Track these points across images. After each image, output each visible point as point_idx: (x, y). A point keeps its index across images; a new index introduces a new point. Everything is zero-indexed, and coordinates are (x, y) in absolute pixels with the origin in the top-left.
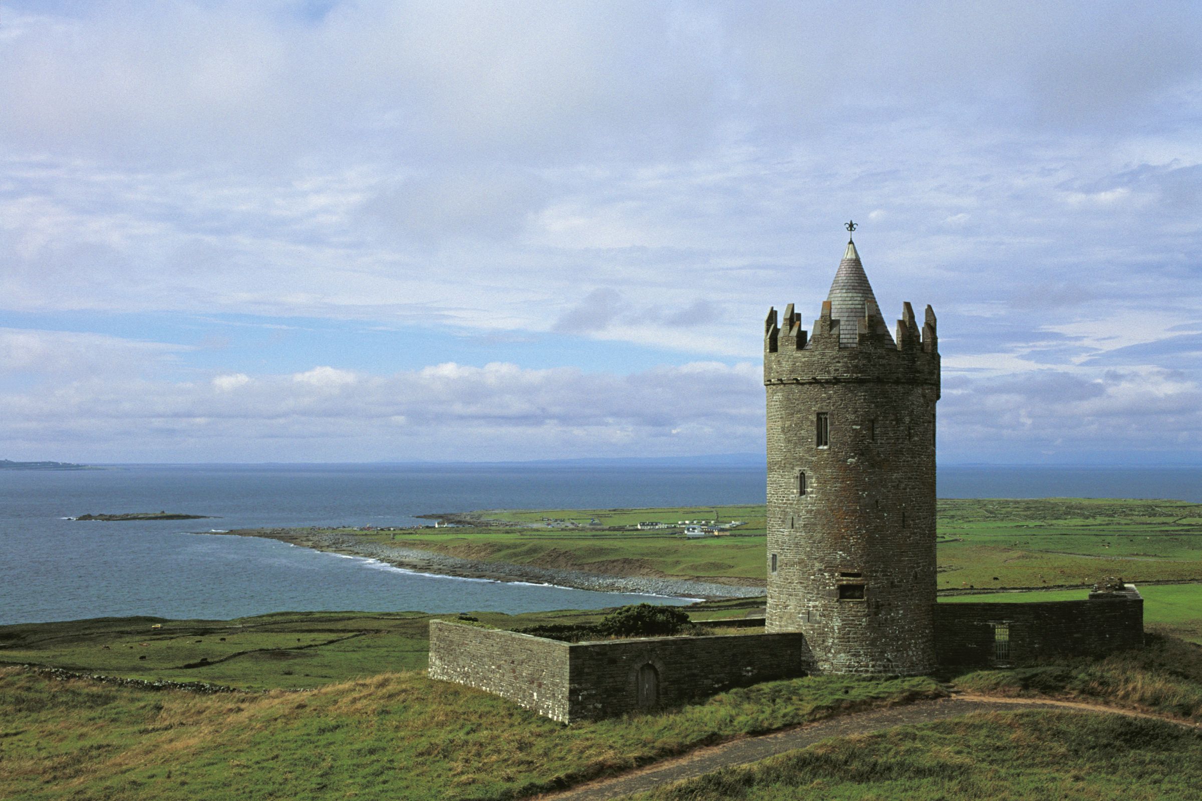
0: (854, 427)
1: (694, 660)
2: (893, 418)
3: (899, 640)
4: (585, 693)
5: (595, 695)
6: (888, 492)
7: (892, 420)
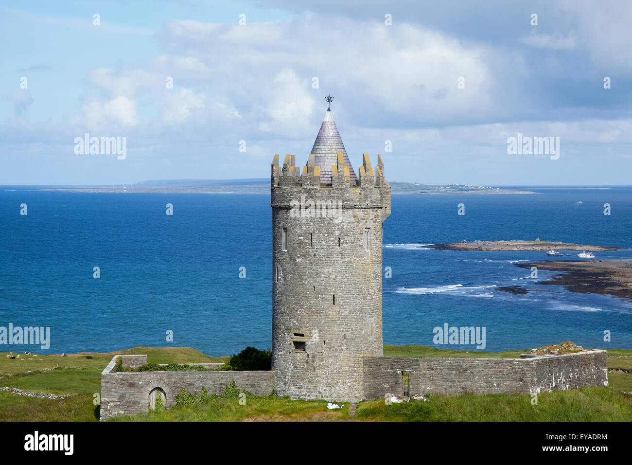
0: (300, 238)
1: (192, 386)
2: (325, 231)
3: (328, 379)
4: (112, 404)
5: (119, 405)
6: (322, 280)
7: (325, 233)
